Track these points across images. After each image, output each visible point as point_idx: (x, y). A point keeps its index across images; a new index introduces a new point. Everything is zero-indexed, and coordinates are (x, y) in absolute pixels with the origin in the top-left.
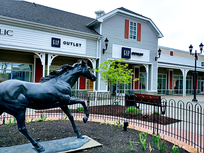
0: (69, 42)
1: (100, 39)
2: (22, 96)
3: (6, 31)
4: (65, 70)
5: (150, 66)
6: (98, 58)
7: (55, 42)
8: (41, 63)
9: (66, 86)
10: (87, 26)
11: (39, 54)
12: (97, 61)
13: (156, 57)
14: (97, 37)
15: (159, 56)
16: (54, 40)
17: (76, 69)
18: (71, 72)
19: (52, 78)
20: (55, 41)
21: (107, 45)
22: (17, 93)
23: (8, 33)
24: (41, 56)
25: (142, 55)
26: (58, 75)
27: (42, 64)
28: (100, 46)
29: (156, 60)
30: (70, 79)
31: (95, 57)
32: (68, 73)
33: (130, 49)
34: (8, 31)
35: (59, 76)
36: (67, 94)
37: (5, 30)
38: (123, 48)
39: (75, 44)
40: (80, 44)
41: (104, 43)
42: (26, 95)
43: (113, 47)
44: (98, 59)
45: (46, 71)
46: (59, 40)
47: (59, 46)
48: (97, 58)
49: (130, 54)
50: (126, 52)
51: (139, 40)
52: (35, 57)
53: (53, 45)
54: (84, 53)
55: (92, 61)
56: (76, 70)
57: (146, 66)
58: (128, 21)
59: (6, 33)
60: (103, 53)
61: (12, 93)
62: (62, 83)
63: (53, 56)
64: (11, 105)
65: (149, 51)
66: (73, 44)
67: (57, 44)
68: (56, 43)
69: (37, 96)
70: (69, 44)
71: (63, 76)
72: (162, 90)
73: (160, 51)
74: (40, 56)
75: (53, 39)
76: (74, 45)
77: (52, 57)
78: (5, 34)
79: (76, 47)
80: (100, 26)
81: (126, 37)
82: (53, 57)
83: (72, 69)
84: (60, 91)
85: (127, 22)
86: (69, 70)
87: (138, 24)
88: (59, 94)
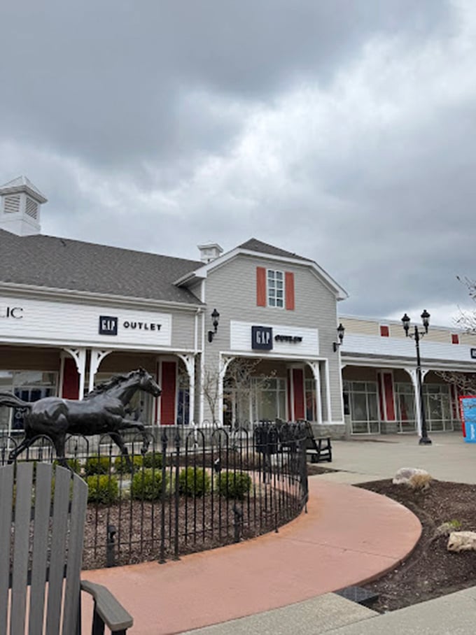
0: (135, 324)
1: (201, 312)
2: (62, 416)
3: (10, 310)
4: (116, 382)
5: (321, 364)
6: (199, 351)
7: (106, 324)
8: (77, 369)
9: (116, 403)
10: (177, 285)
11: (74, 350)
12: (197, 357)
13: (334, 344)
14: (195, 308)
15: (341, 341)
16: (104, 322)
17: (131, 380)
18: (124, 385)
19: (99, 393)
20: (107, 322)
21: (216, 324)
22: (56, 414)
23: (14, 313)
24: (77, 355)
25: (300, 339)
26: (107, 389)
27: (79, 371)
28: (201, 326)
29: (335, 350)
30: (123, 394)
31: (192, 351)
32: (120, 386)
33: (270, 330)
34: (13, 310)
35: (108, 391)
36: (118, 414)
37: (8, 309)
38: (253, 327)
39: (149, 326)
40: (159, 326)
41: (211, 320)
42: (67, 416)
43: (232, 326)
44: (199, 354)
45: (87, 384)
46: (116, 319)
47: (114, 332)
48: (196, 351)
49: (270, 341)
50: (261, 336)
51: (291, 306)
52: (63, 357)
53: (102, 332)
54: (168, 343)
55: (184, 359)
56: (131, 382)
57: (312, 366)
58: (264, 270)
59: (10, 313)
60: (210, 340)
61: (51, 414)
62: (111, 399)
63: (101, 353)
64: (51, 427)
65: (316, 330)
66: (143, 327)
67: (110, 327)
68: (108, 326)
69: (79, 417)
70: (135, 326)
71: (113, 390)
72: (368, 422)
73: (341, 328)
74: (74, 354)
75: (102, 318)
76: (146, 328)
77: (99, 356)
78: (8, 315)
79: (149, 332)
80: (200, 285)
81: (261, 302)
82: (103, 355)
83: (124, 380)
84: (109, 411)
85: (261, 272)
86: (122, 381)
87: (286, 274)
88: (109, 414)
